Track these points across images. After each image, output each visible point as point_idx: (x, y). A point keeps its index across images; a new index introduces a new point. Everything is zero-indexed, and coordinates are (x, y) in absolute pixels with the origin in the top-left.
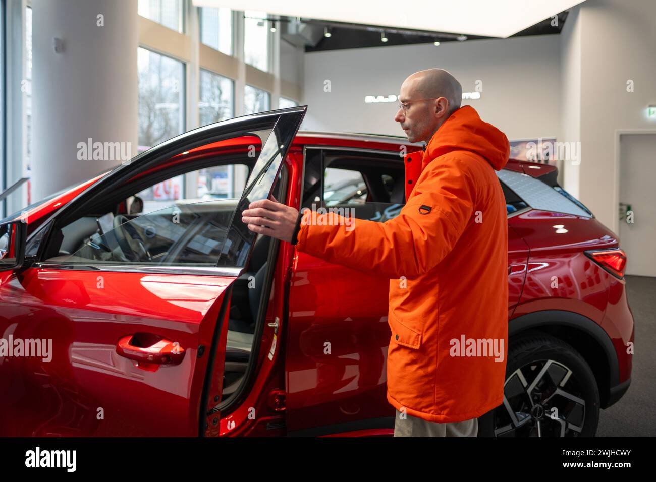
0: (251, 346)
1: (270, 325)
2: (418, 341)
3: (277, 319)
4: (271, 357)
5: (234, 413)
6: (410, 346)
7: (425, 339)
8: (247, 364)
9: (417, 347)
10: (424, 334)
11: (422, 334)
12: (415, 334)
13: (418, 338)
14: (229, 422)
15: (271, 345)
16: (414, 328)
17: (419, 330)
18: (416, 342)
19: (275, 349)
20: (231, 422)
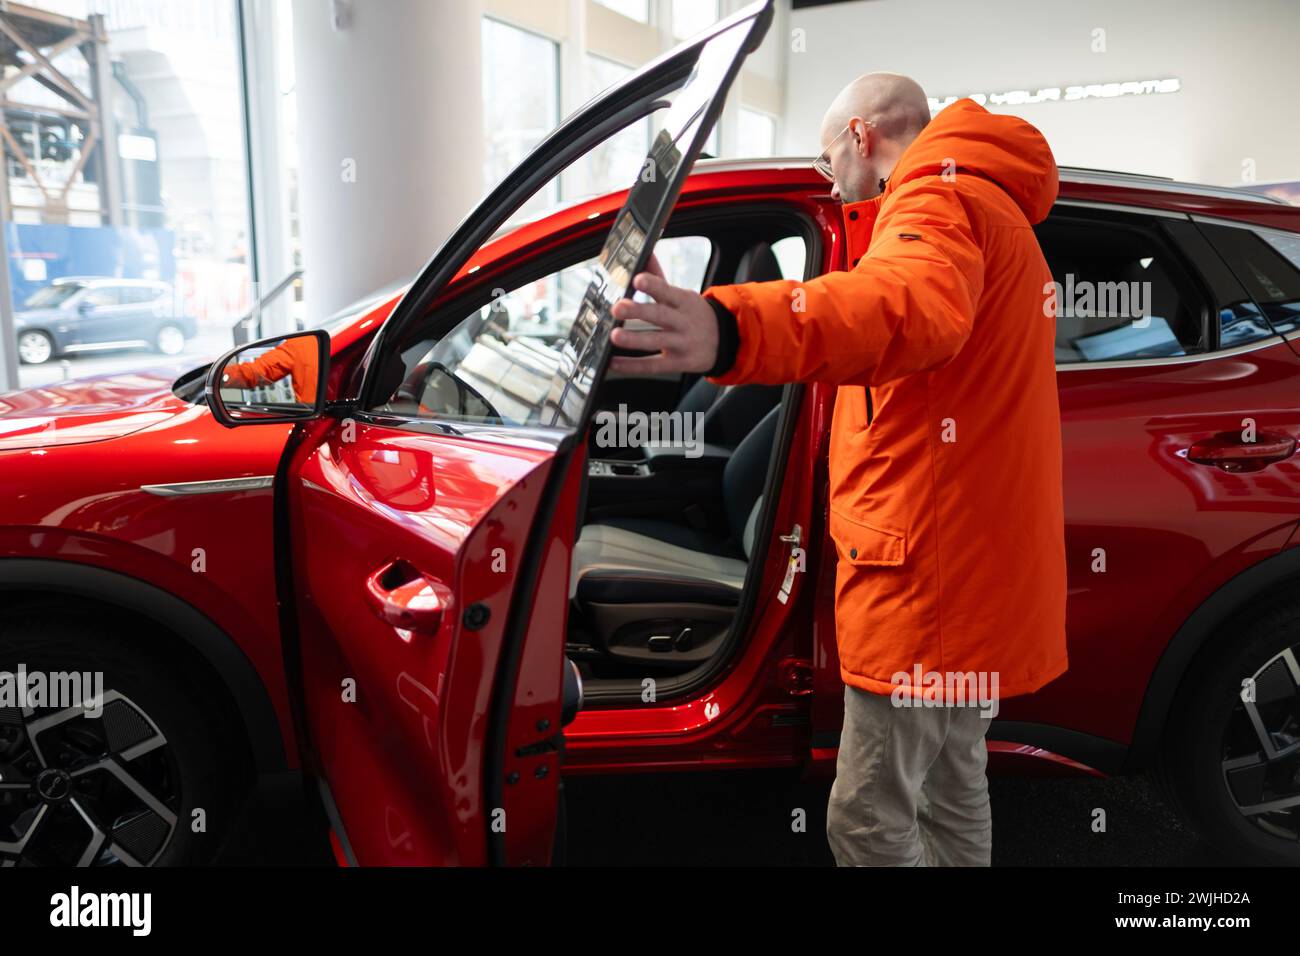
0: (743, 580)
1: (784, 539)
2: (899, 550)
3: (798, 528)
4: (783, 598)
5: (715, 691)
6: (884, 563)
7: (911, 545)
8: (735, 610)
9: (900, 562)
10: (909, 535)
11: (906, 536)
12: (891, 540)
13: (899, 545)
14: (708, 705)
15: (785, 573)
16: (889, 527)
17: (899, 530)
18: (896, 553)
19: (791, 584)
20: (712, 705)
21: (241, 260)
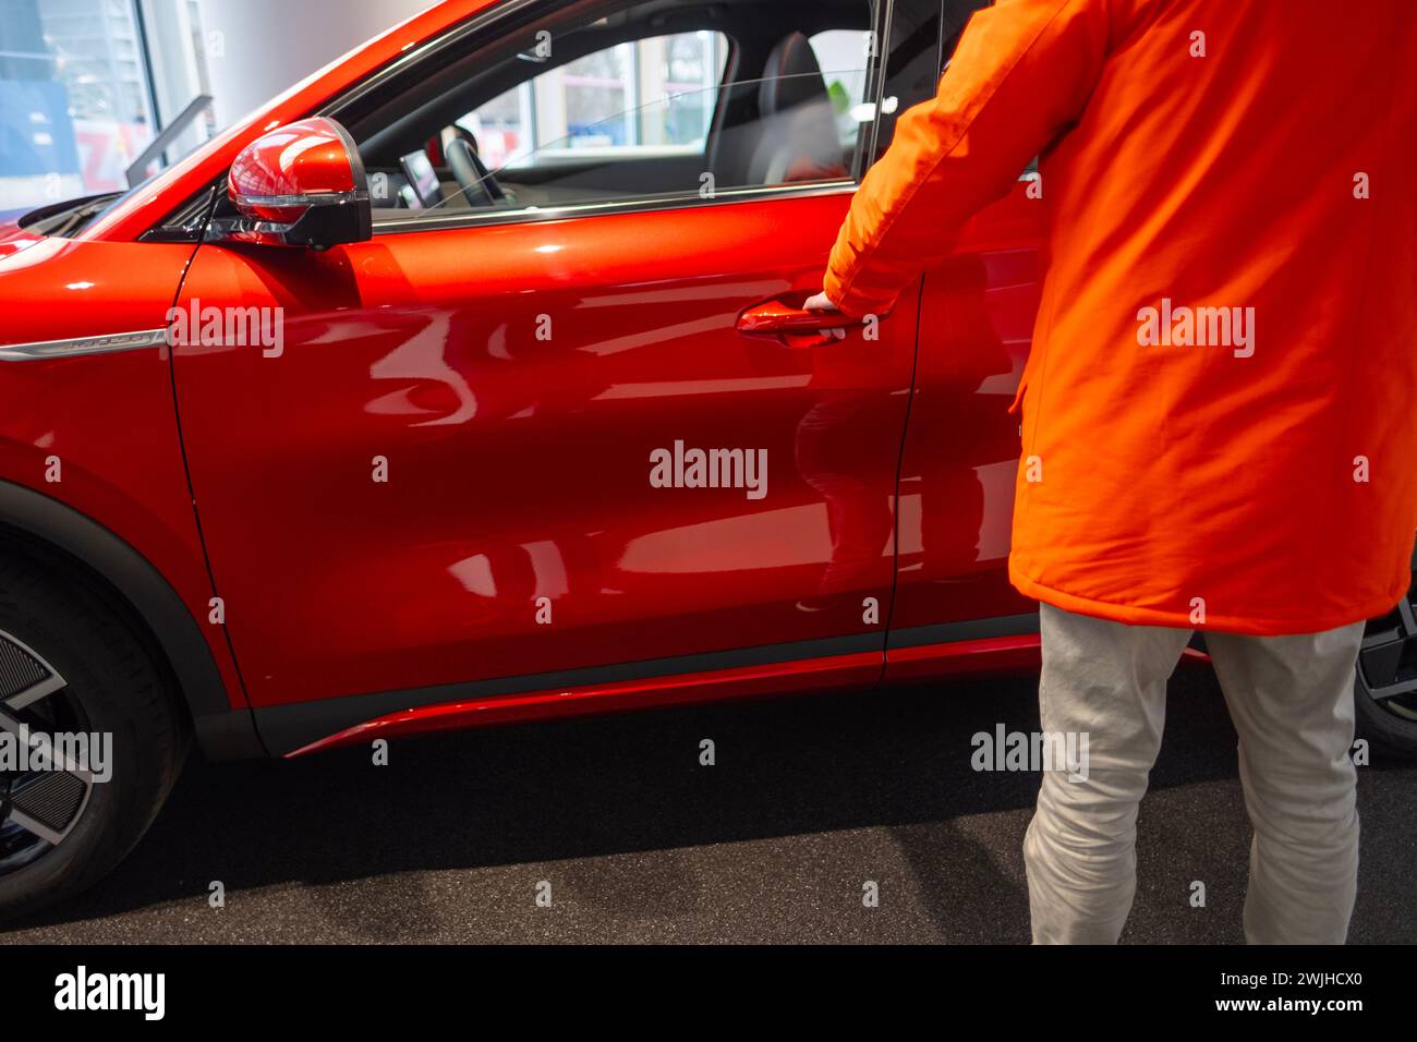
21: (141, 120)
